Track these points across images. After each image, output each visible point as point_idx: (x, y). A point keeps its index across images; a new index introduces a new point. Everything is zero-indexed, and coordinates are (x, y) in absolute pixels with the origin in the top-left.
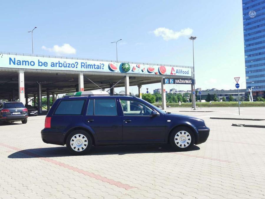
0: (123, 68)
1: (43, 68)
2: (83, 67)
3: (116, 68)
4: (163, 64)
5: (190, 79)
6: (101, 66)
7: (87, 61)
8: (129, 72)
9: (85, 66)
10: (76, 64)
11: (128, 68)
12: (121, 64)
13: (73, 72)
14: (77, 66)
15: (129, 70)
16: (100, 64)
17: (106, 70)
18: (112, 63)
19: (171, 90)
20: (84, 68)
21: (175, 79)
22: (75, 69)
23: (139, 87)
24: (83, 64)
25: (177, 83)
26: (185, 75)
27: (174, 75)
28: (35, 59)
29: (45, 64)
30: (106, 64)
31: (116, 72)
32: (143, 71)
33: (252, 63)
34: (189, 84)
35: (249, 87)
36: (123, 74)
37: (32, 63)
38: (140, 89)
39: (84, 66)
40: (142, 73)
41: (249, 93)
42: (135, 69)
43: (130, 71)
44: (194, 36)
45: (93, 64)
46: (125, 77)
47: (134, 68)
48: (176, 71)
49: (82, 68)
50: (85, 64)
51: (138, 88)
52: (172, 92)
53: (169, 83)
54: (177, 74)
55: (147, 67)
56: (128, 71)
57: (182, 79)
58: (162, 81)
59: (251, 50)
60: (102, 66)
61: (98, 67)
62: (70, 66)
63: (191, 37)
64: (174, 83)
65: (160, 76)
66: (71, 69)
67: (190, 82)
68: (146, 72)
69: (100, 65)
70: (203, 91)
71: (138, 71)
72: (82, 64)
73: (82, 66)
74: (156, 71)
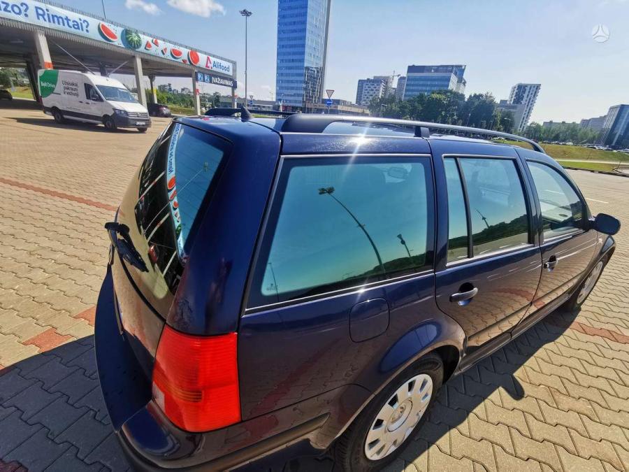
0: (127, 39)
2: (41, 17)
3: (114, 37)
4: (194, 47)
5: (231, 80)
6: (81, 24)
7: (50, 7)
8: (140, 50)
9: (46, 17)
10: (23, 8)
11: (137, 41)
12: (123, 31)
13: (19, 24)
14: (28, 13)
15: (140, 45)
16: (80, 20)
17: (94, 34)
18: (106, 24)
19: (183, 90)
20: (45, 20)
21: (212, 76)
22: (22, 18)
23: (152, 79)
24: (40, 12)
25: (214, 83)
26: (224, 72)
27: (210, 69)
30: (94, 23)
31: (116, 43)
32: (164, 54)
33: (284, 71)
34: (229, 86)
35: (280, 100)
36: (130, 52)
38: (153, 83)
39: (43, 16)
40: (161, 55)
41: (279, 106)
42: (150, 46)
43: (142, 49)
44: (249, 10)
45: (64, 17)
46: (134, 57)
47: (148, 45)
48: (212, 62)
49: (39, 18)
50: (46, 12)
51: (149, 80)
52: (184, 93)
53: (204, 81)
54: (214, 69)
55: (170, 47)
56: (138, 48)
57: (221, 77)
58: (194, 75)
59: (284, 54)
60: (84, 25)
61: (77, 25)
62: (9, 9)
63: (244, 11)
64: (211, 82)
65: (190, 67)
66: (12, 16)
67: (230, 83)
68: (168, 56)
69: (79, 22)
70: (224, 97)
71: (154, 50)
72: (37, 12)
73: (38, 14)
74: (184, 56)
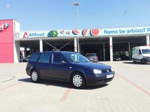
1: (123, 34)
10: (143, 30)
13: (142, 35)
14: (145, 31)
22: (143, 33)
28: (118, 29)
29: (124, 32)
37: (116, 32)
49: (148, 31)
62: (139, 31)
66: (140, 33)
72: (148, 29)
